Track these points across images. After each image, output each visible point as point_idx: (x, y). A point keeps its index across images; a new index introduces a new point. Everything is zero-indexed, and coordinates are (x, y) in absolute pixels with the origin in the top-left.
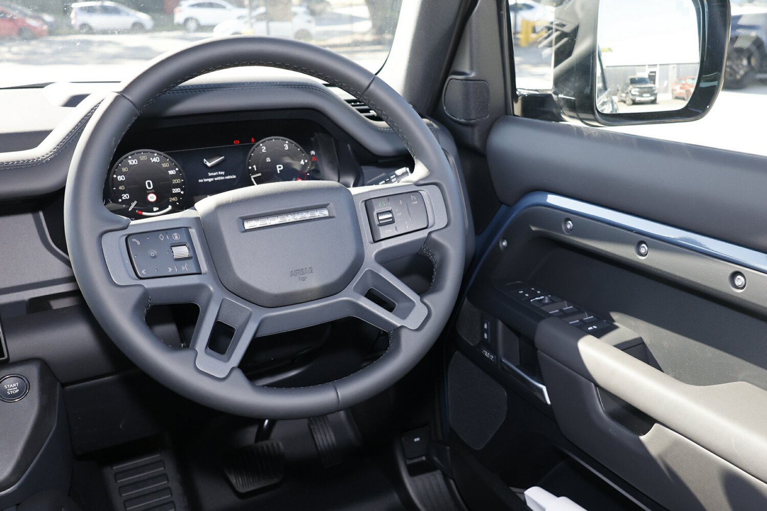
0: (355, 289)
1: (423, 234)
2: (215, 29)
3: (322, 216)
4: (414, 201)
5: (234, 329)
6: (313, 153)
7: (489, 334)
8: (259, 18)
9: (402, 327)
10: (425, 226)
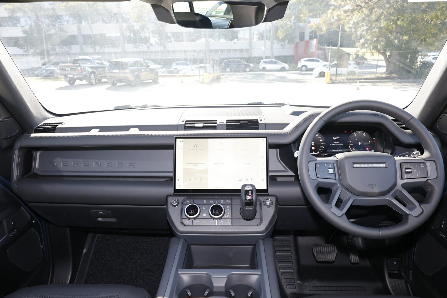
0: (391, 195)
1: (425, 180)
2: (314, 70)
3: (383, 166)
4: (422, 166)
5: (343, 201)
6: (374, 139)
7: (445, 226)
8: (333, 66)
9: (409, 214)
10: (426, 177)
